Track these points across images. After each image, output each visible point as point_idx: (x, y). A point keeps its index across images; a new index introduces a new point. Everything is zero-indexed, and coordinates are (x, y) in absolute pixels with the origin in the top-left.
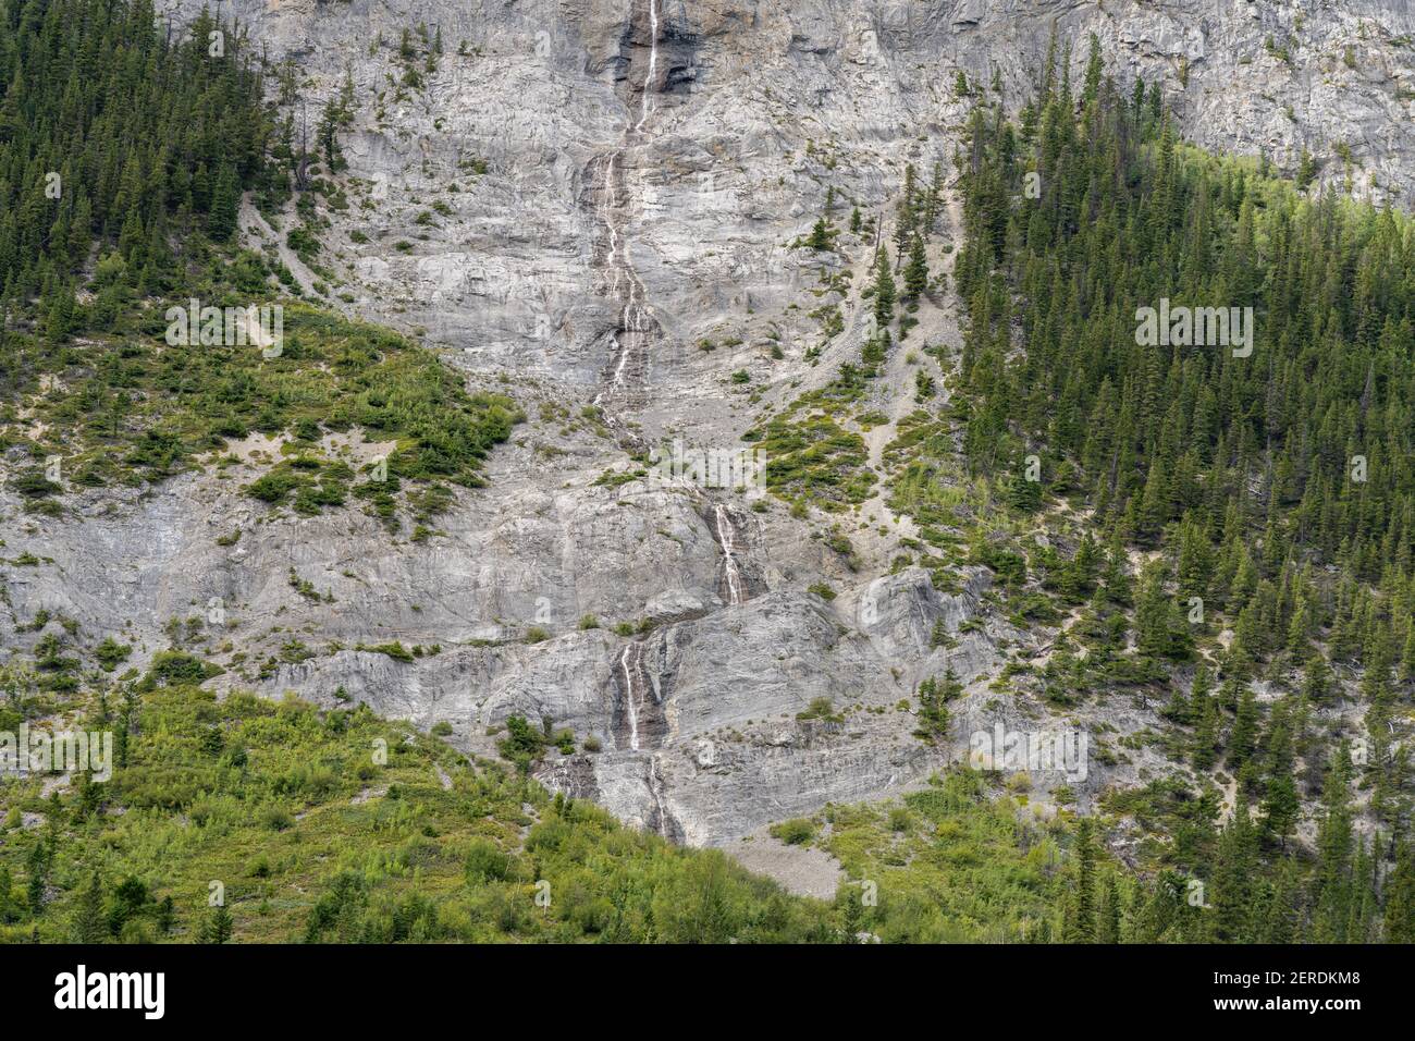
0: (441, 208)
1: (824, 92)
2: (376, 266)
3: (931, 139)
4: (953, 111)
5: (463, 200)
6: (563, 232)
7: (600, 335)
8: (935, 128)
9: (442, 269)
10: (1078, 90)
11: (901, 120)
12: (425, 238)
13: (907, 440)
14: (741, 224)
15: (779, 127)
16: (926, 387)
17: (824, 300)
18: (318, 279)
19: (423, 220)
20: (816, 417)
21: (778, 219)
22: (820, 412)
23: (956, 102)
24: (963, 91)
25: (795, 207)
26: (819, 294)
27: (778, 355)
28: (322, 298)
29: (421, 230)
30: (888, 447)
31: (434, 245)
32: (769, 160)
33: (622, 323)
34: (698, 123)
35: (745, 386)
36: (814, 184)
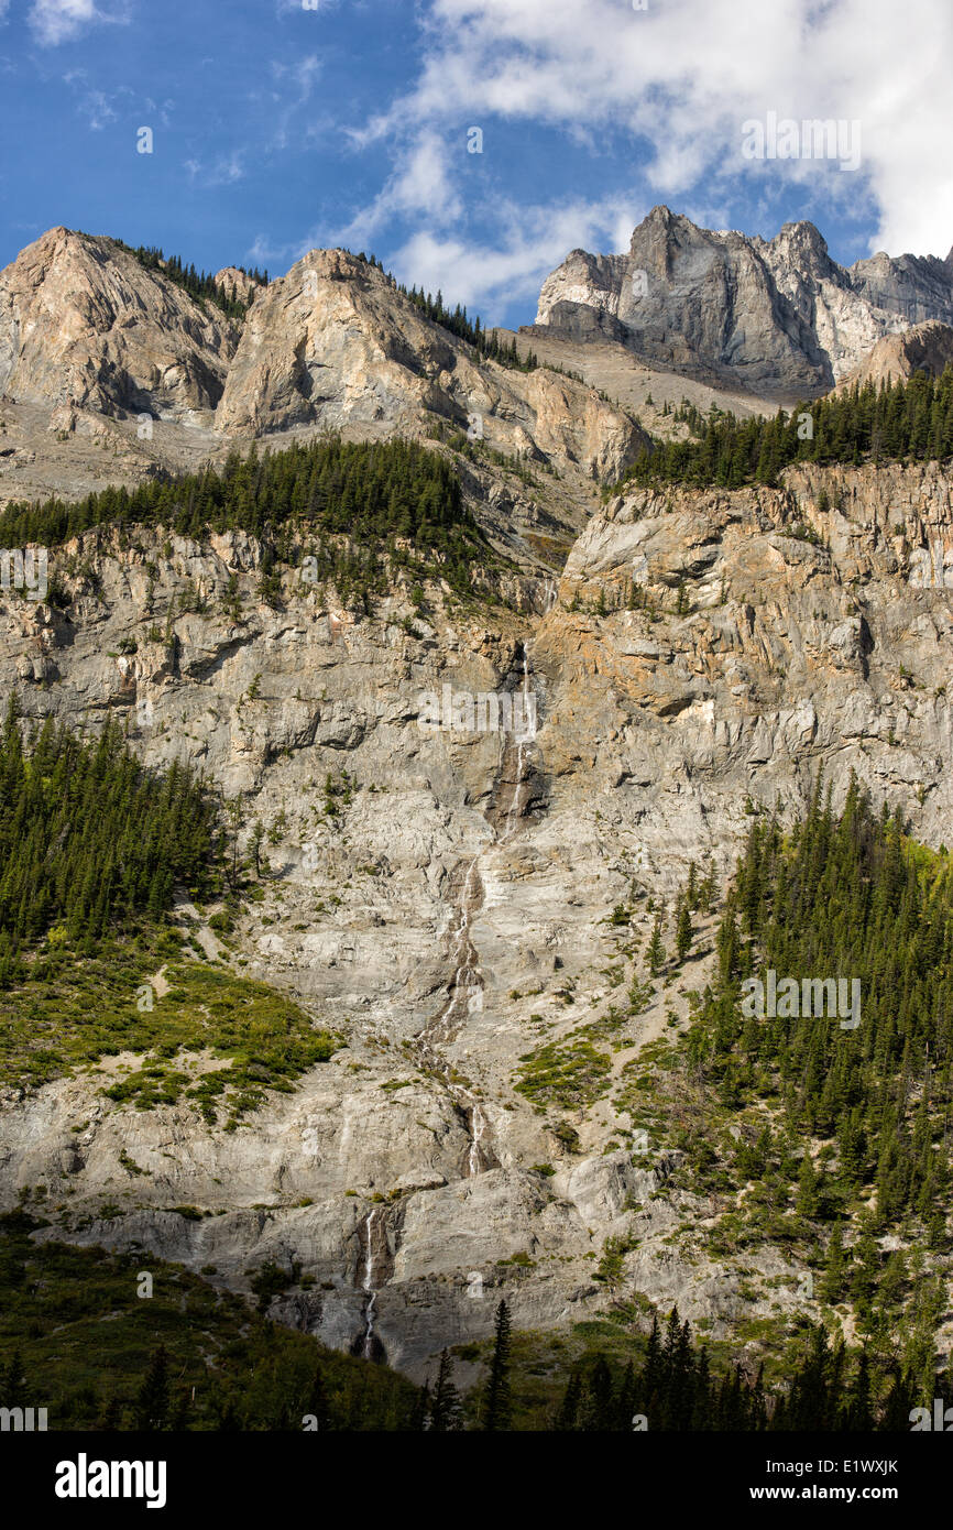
0: (336, 901)
1: (642, 813)
2: (273, 942)
3: (721, 846)
4: (741, 826)
5: (351, 895)
6: (424, 916)
7: (434, 989)
8: (725, 838)
9: (321, 944)
10: (839, 811)
11: (700, 832)
12: (318, 921)
13: (646, 1057)
14: (564, 908)
15: (602, 839)
16: (673, 1021)
17: (614, 962)
18: (223, 948)
19: (320, 908)
20: (582, 1043)
21: (593, 904)
22: (586, 1040)
23: (744, 818)
24: (751, 812)
25: (607, 895)
26: (611, 957)
27: (571, 1001)
28: (224, 962)
29: (316, 915)
30: (629, 1064)
31: (323, 926)
32: (592, 863)
33: (454, 979)
34: (542, 837)
35: (538, 1024)
36: (623, 879)
